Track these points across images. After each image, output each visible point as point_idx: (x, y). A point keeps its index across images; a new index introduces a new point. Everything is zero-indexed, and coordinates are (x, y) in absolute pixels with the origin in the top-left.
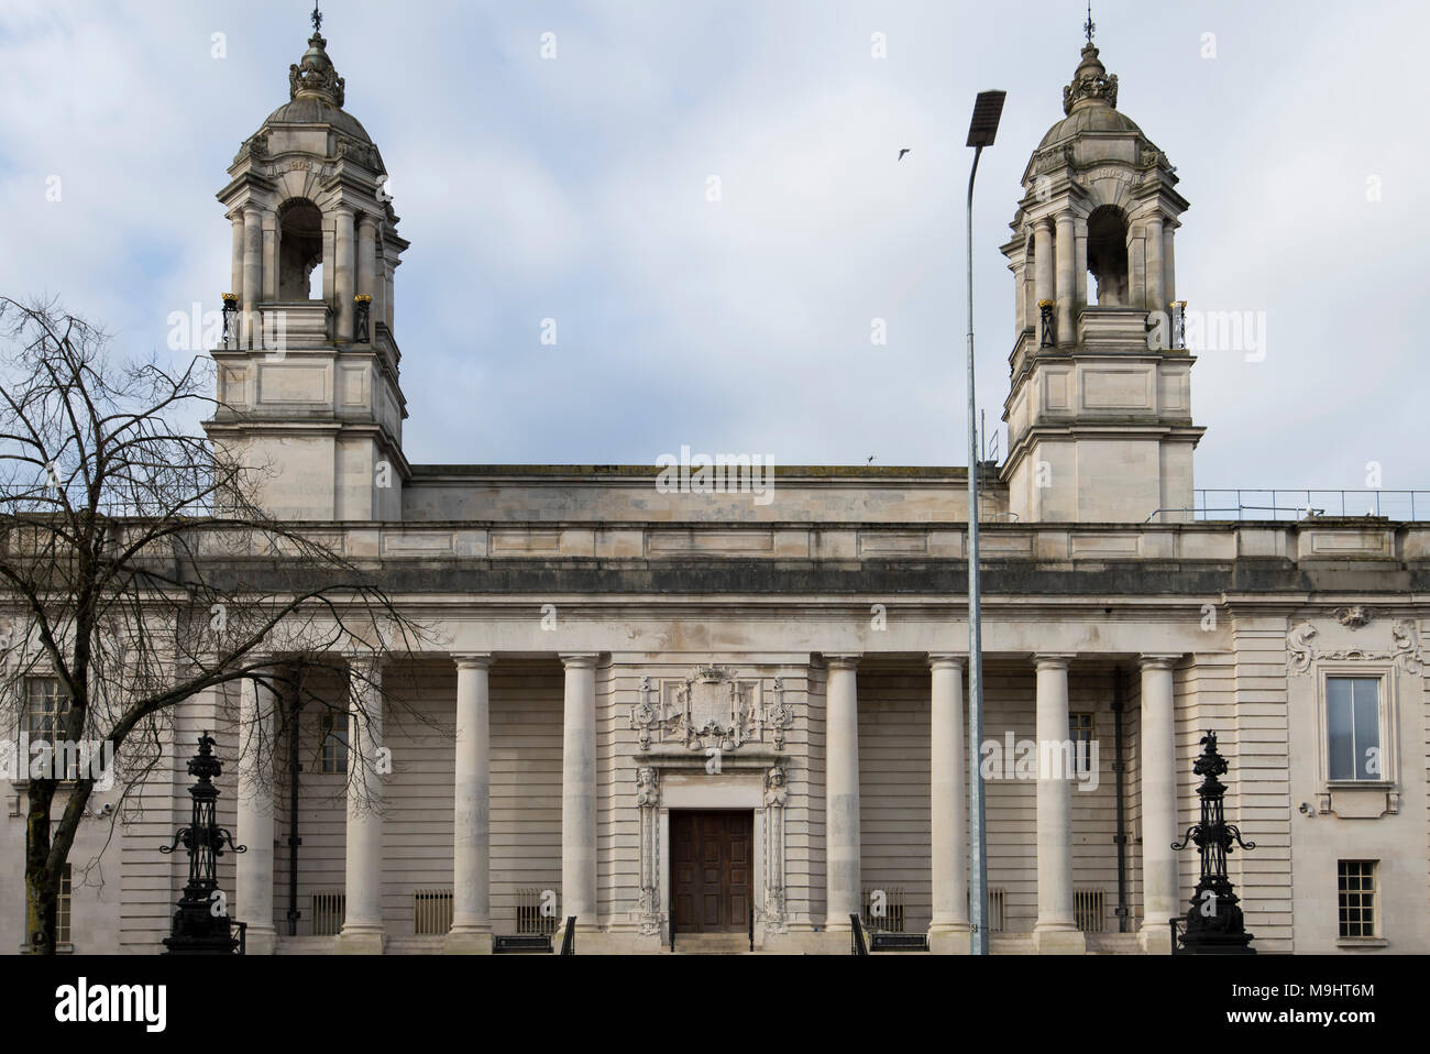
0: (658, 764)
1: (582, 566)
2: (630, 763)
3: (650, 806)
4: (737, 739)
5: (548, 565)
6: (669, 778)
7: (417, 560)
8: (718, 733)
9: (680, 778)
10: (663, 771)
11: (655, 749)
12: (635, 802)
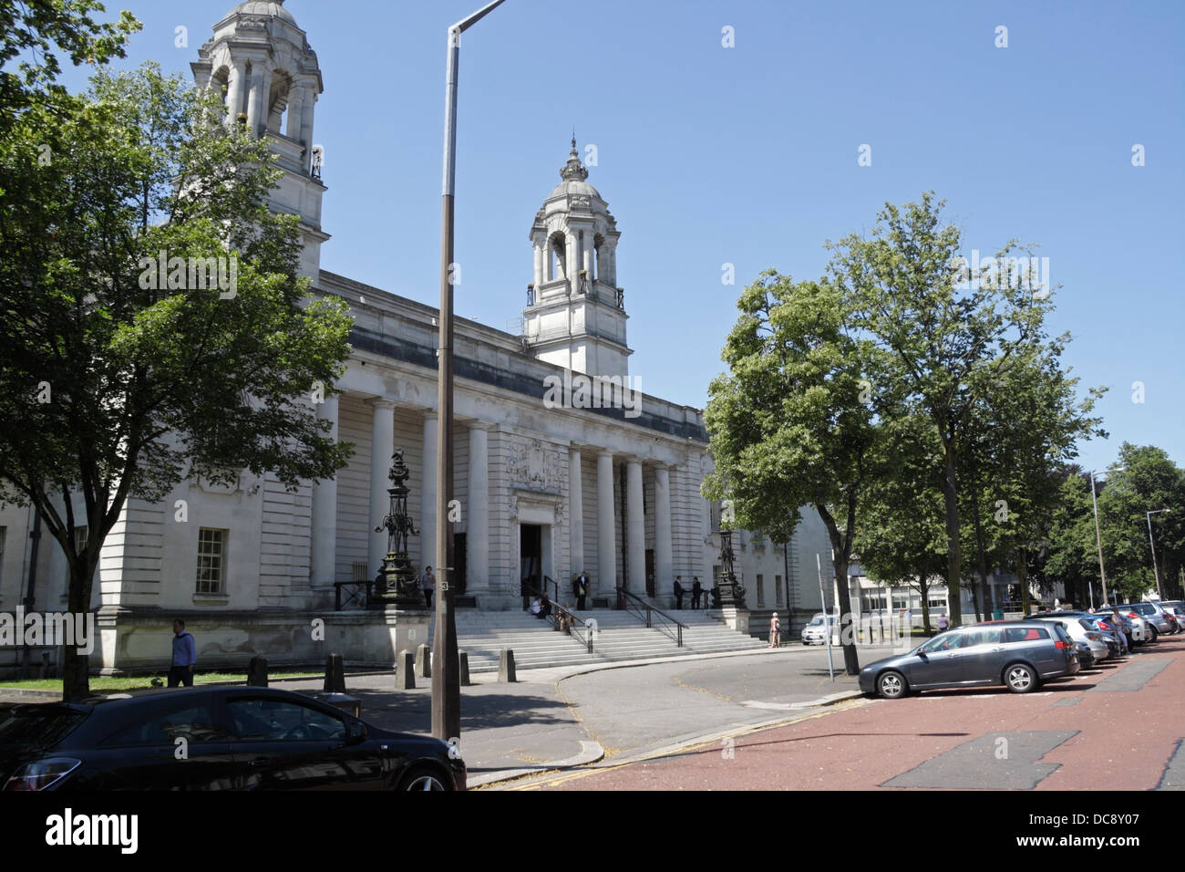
0: (520, 494)
1: (487, 370)
2: (505, 492)
3: (513, 519)
4: (546, 484)
5: (473, 365)
6: (521, 503)
7: (415, 345)
8: (540, 481)
9: (525, 504)
10: (520, 499)
11: (516, 485)
12: (507, 516)
